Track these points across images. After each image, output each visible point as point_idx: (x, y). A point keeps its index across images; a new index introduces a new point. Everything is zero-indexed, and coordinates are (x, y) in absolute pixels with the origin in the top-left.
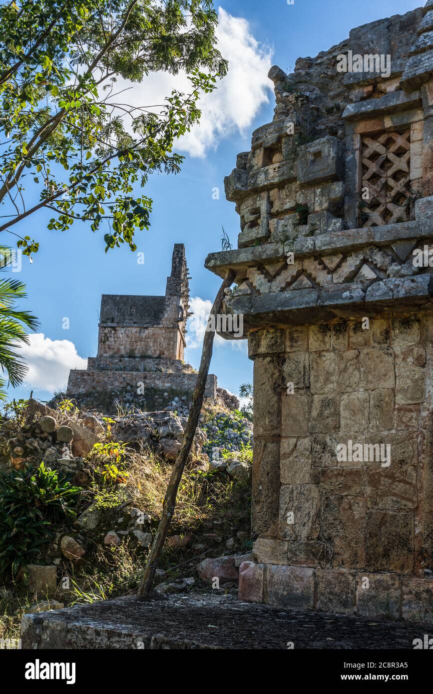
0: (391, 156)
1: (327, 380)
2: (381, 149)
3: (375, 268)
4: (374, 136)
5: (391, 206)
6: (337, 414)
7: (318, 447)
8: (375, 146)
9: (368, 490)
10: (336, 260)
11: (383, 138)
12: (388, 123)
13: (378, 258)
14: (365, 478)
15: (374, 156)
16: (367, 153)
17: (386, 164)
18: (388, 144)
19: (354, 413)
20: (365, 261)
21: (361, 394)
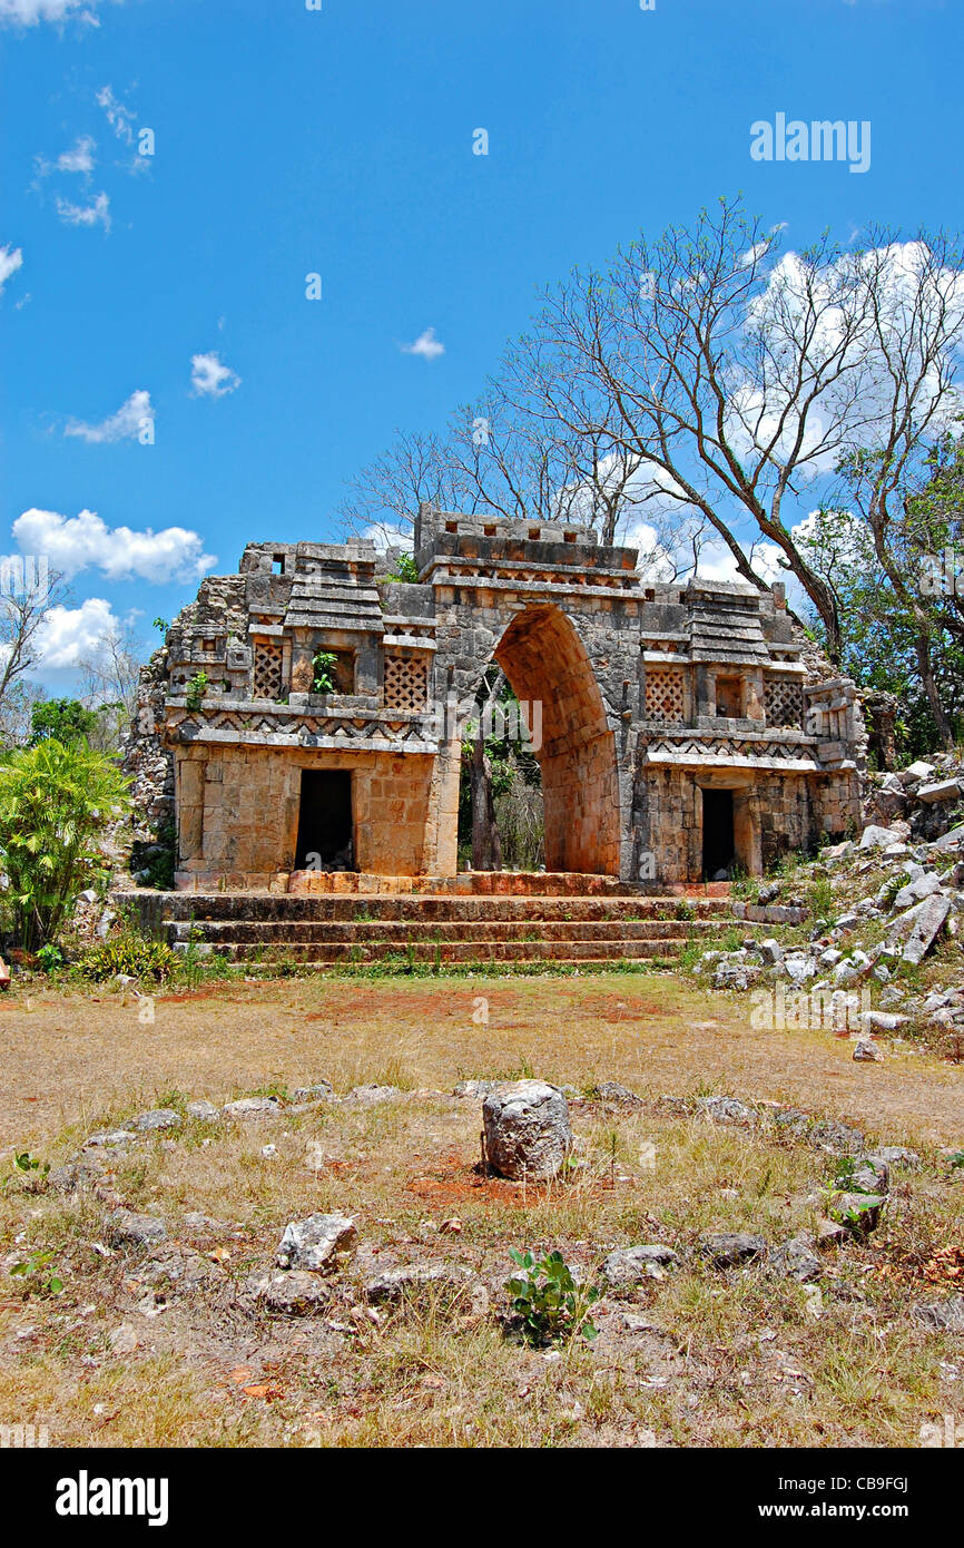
0: (271, 660)
1: (233, 778)
2: (266, 654)
3: (269, 725)
4: (263, 646)
5: (269, 688)
6: (238, 796)
7: (227, 813)
8: (263, 652)
9: (254, 835)
10: (248, 717)
11: (267, 648)
12: (272, 642)
13: (271, 720)
14: (253, 829)
15: (262, 657)
16: (259, 654)
17: (268, 664)
18: (270, 652)
19: (247, 796)
20: (263, 721)
21: (252, 787)
